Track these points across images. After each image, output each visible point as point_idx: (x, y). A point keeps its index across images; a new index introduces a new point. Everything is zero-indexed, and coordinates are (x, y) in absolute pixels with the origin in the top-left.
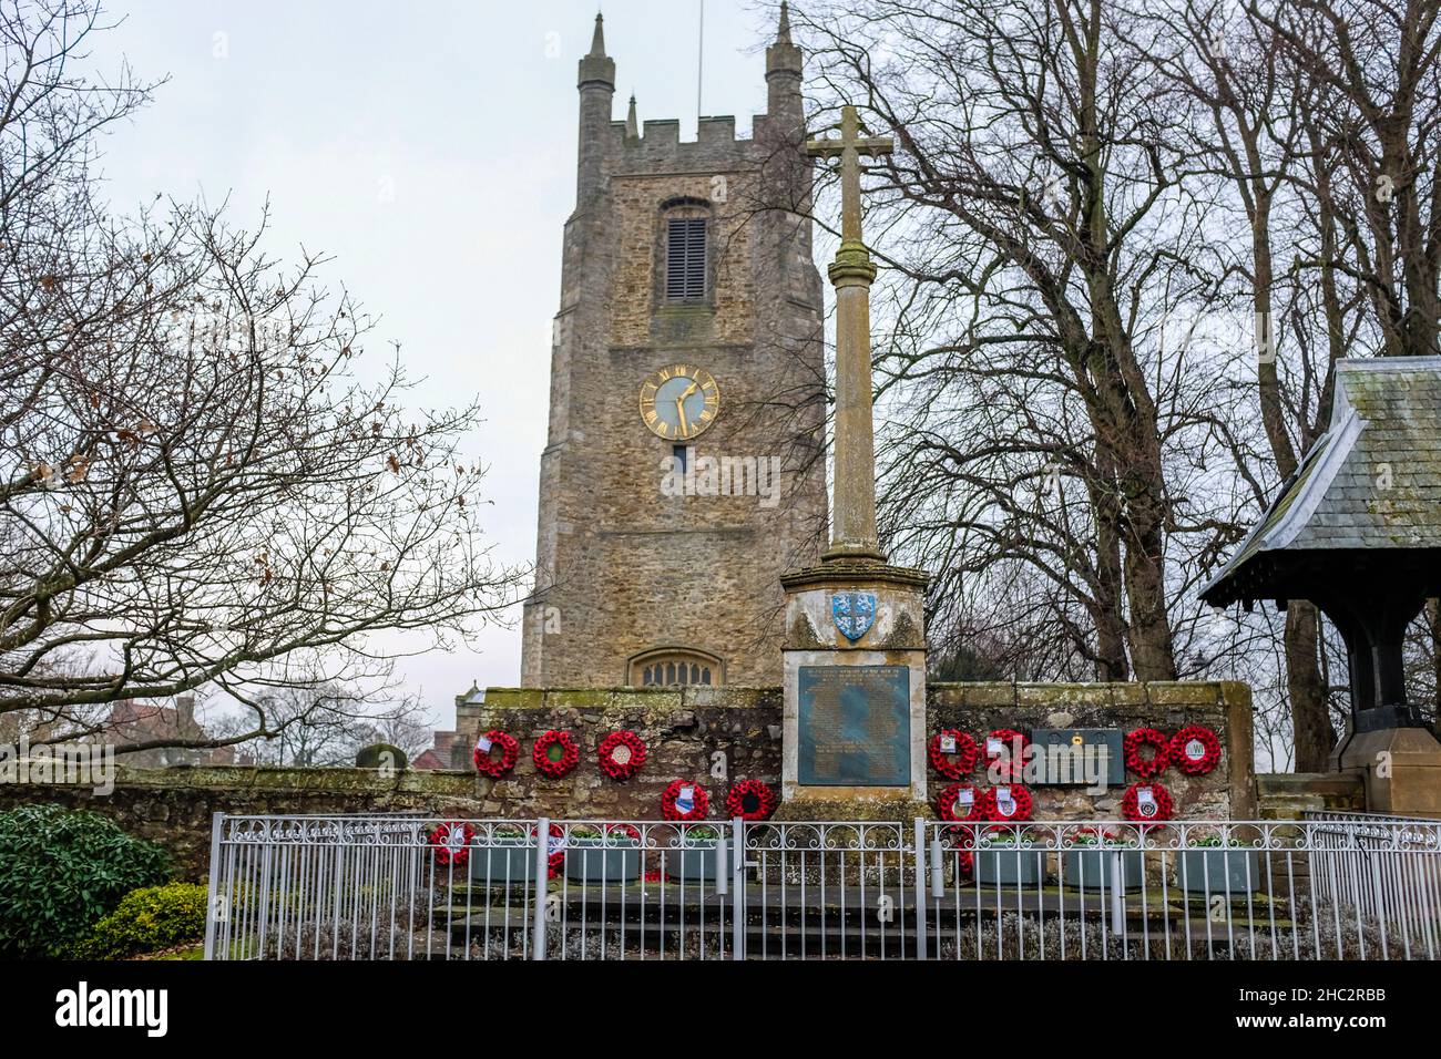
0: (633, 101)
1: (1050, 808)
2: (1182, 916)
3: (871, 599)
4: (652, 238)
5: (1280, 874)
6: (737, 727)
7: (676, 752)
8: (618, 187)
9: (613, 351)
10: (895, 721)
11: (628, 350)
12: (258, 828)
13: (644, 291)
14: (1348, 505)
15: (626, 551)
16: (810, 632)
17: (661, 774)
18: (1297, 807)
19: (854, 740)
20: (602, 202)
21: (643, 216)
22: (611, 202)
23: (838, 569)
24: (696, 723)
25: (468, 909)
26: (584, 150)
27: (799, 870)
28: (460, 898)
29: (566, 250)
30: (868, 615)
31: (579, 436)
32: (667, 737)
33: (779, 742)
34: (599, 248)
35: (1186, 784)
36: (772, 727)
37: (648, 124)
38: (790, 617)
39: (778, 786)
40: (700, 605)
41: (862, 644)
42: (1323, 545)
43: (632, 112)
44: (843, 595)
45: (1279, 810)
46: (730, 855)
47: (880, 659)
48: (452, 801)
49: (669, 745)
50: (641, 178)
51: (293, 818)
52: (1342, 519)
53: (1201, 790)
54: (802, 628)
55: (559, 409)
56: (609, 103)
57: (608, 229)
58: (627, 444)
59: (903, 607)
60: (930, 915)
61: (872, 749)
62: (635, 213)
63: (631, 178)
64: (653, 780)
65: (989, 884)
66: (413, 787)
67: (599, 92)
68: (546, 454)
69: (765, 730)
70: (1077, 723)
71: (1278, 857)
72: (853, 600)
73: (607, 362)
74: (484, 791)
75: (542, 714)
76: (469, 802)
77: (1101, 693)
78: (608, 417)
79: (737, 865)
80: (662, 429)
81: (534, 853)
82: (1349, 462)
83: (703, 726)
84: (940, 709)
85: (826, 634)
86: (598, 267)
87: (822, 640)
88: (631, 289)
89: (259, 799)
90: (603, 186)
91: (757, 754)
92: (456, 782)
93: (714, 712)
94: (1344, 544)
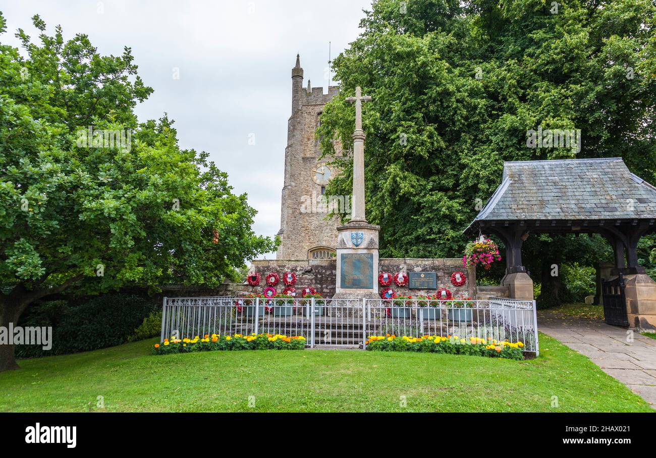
0: (309, 81)
1: (415, 295)
2: (446, 327)
3: (362, 234)
4: (315, 124)
5: (481, 316)
6: (324, 271)
7: (306, 278)
8: (304, 108)
9: (303, 158)
10: (369, 269)
11: (308, 158)
12: (187, 301)
13: (313, 140)
14: (504, 206)
15: (308, 218)
16: (344, 243)
17: (302, 284)
18: (489, 296)
19: (358, 275)
20: (300, 113)
21: (312, 117)
22: (302, 113)
23: (352, 225)
24: (312, 269)
25: (242, 324)
26: (294, 97)
27: (341, 313)
28: (239, 321)
29: (289, 128)
30: (361, 239)
31: (293, 184)
32: (303, 274)
33: (335, 275)
34: (299, 127)
35: (455, 289)
36: (334, 271)
37: (313, 89)
38: (339, 239)
39: (335, 288)
40: (329, 234)
41: (359, 247)
42: (495, 218)
43: (309, 85)
44: (354, 232)
45: (483, 297)
46: (310, 308)
47: (365, 251)
48: (241, 293)
49: (304, 276)
50: (311, 105)
51: (197, 298)
52: (502, 211)
53: (459, 291)
54: (343, 242)
55: (287, 176)
56: (301, 82)
57: (302, 121)
58: (308, 186)
59: (372, 236)
60: (367, 326)
61: (361, 277)
62: (309, 117)
63: (308, 106)
64: (299, 286)
65: (396, 318)
66: (230, 289)
67: (298, 79)
68: (284, 189)
69: (332, 272)
70: (422, 271)
71: (481, 311)
72: (357, 234)
73: (302, 162)
74: (251, 290)
75: (268, 267)
76: (246, 293)
77: (430, 262)
78: (302, 178)
79: (312, 311)
80: (318, 182)
81: (255, 308)
82: (505, 193)
83: (314, 271)
84: (383, 266)
85: (349, 244)
86: (298, 133)
87: (348, 246)
88: (309, 139)
89: (186, 292)
90: (300, 108)
91: (329, 279)
92: (243, 287)
93: (317, 267)
94: (501, 218)
